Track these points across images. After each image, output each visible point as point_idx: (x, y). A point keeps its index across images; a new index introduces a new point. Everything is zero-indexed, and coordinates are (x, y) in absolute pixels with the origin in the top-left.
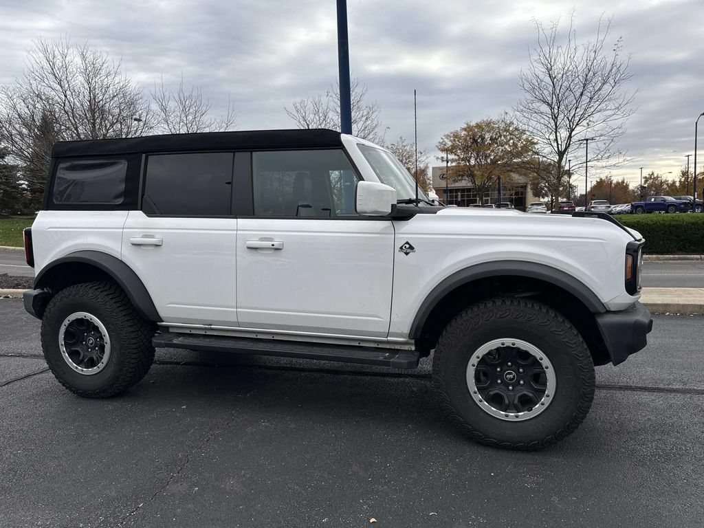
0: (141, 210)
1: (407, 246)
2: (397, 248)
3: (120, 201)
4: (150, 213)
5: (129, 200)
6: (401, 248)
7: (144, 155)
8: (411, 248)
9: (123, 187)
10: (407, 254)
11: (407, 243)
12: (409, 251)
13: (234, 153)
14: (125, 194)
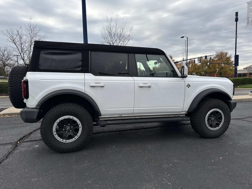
0: (91, 73)
1: (189, 85)
2: (186, 86)
3: (80, 69)
4: (95, 74)
5: (84, 69)
6: (187, 86)
7: (90, 51)
8: (190, 85)
9: (80, 63)
10: (188, 87)
11: (188, 84)
12: (189, 86)
13: (128, 54)
14: (82, 66)
